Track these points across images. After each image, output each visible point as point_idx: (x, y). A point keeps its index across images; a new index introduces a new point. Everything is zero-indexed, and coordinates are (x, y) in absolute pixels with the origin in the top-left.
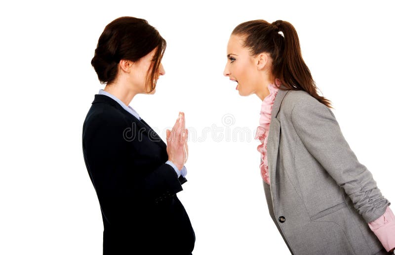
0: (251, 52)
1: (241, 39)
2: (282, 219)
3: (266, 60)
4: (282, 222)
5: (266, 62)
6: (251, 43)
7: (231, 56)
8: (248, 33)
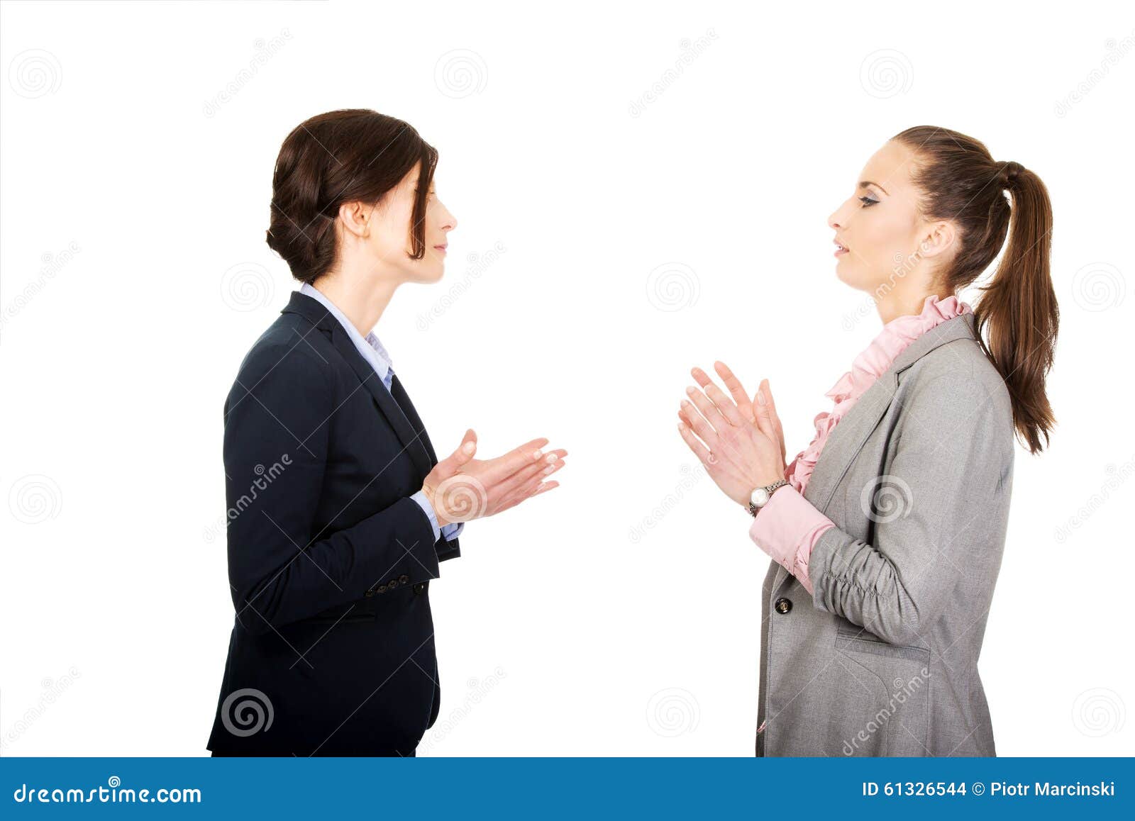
0: (924, 202)
1: (916, 161)
2: (784, 606)
3: (947, 242)
4: (780, 611)
5: (944, 248)
6: (936, 182)
7: (871, 187)
8: (940, 155)
